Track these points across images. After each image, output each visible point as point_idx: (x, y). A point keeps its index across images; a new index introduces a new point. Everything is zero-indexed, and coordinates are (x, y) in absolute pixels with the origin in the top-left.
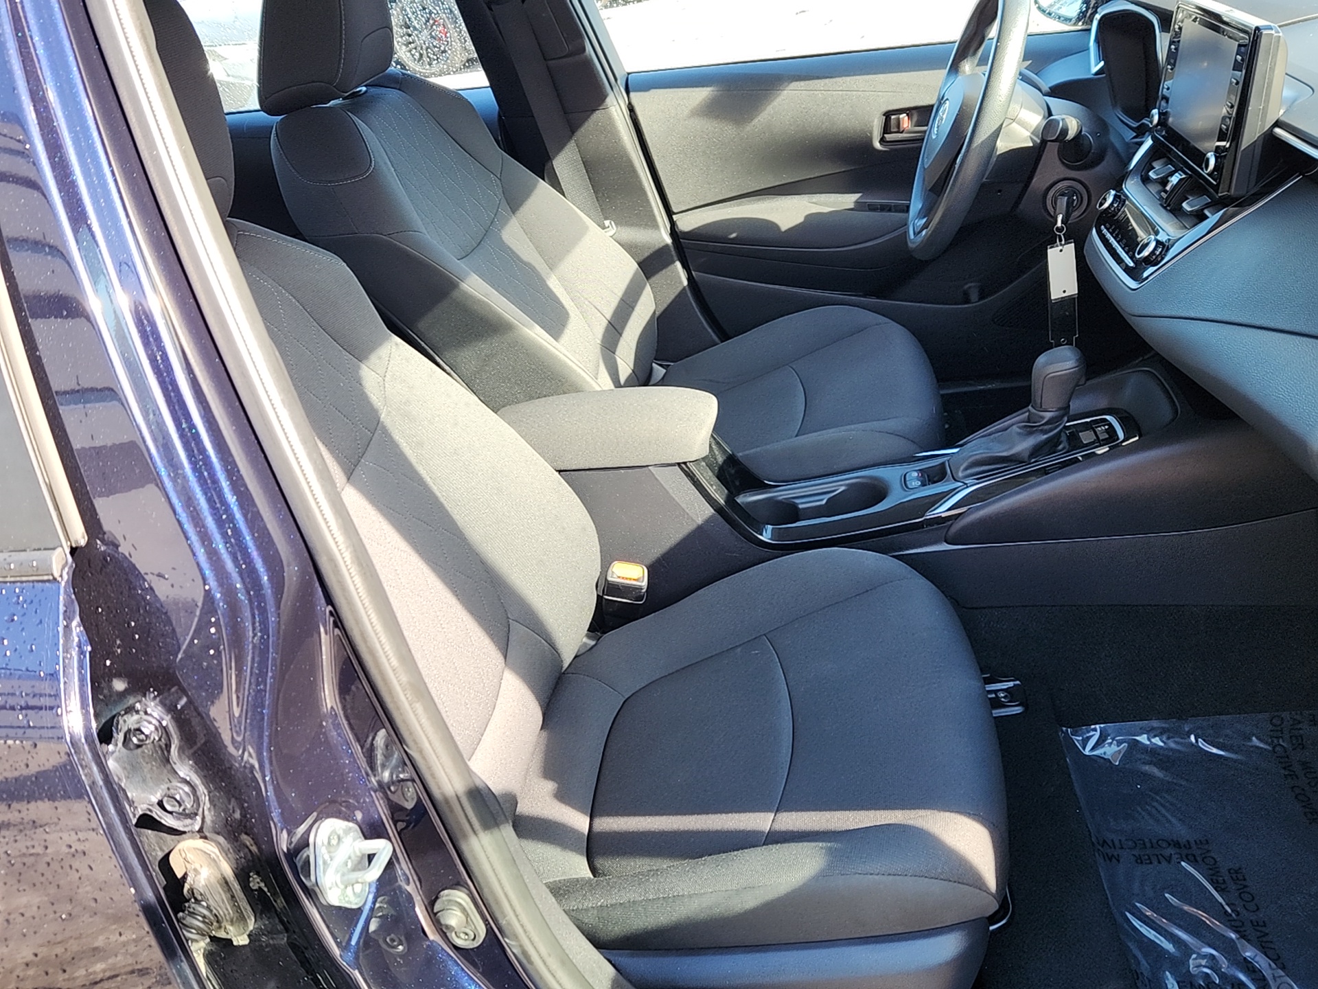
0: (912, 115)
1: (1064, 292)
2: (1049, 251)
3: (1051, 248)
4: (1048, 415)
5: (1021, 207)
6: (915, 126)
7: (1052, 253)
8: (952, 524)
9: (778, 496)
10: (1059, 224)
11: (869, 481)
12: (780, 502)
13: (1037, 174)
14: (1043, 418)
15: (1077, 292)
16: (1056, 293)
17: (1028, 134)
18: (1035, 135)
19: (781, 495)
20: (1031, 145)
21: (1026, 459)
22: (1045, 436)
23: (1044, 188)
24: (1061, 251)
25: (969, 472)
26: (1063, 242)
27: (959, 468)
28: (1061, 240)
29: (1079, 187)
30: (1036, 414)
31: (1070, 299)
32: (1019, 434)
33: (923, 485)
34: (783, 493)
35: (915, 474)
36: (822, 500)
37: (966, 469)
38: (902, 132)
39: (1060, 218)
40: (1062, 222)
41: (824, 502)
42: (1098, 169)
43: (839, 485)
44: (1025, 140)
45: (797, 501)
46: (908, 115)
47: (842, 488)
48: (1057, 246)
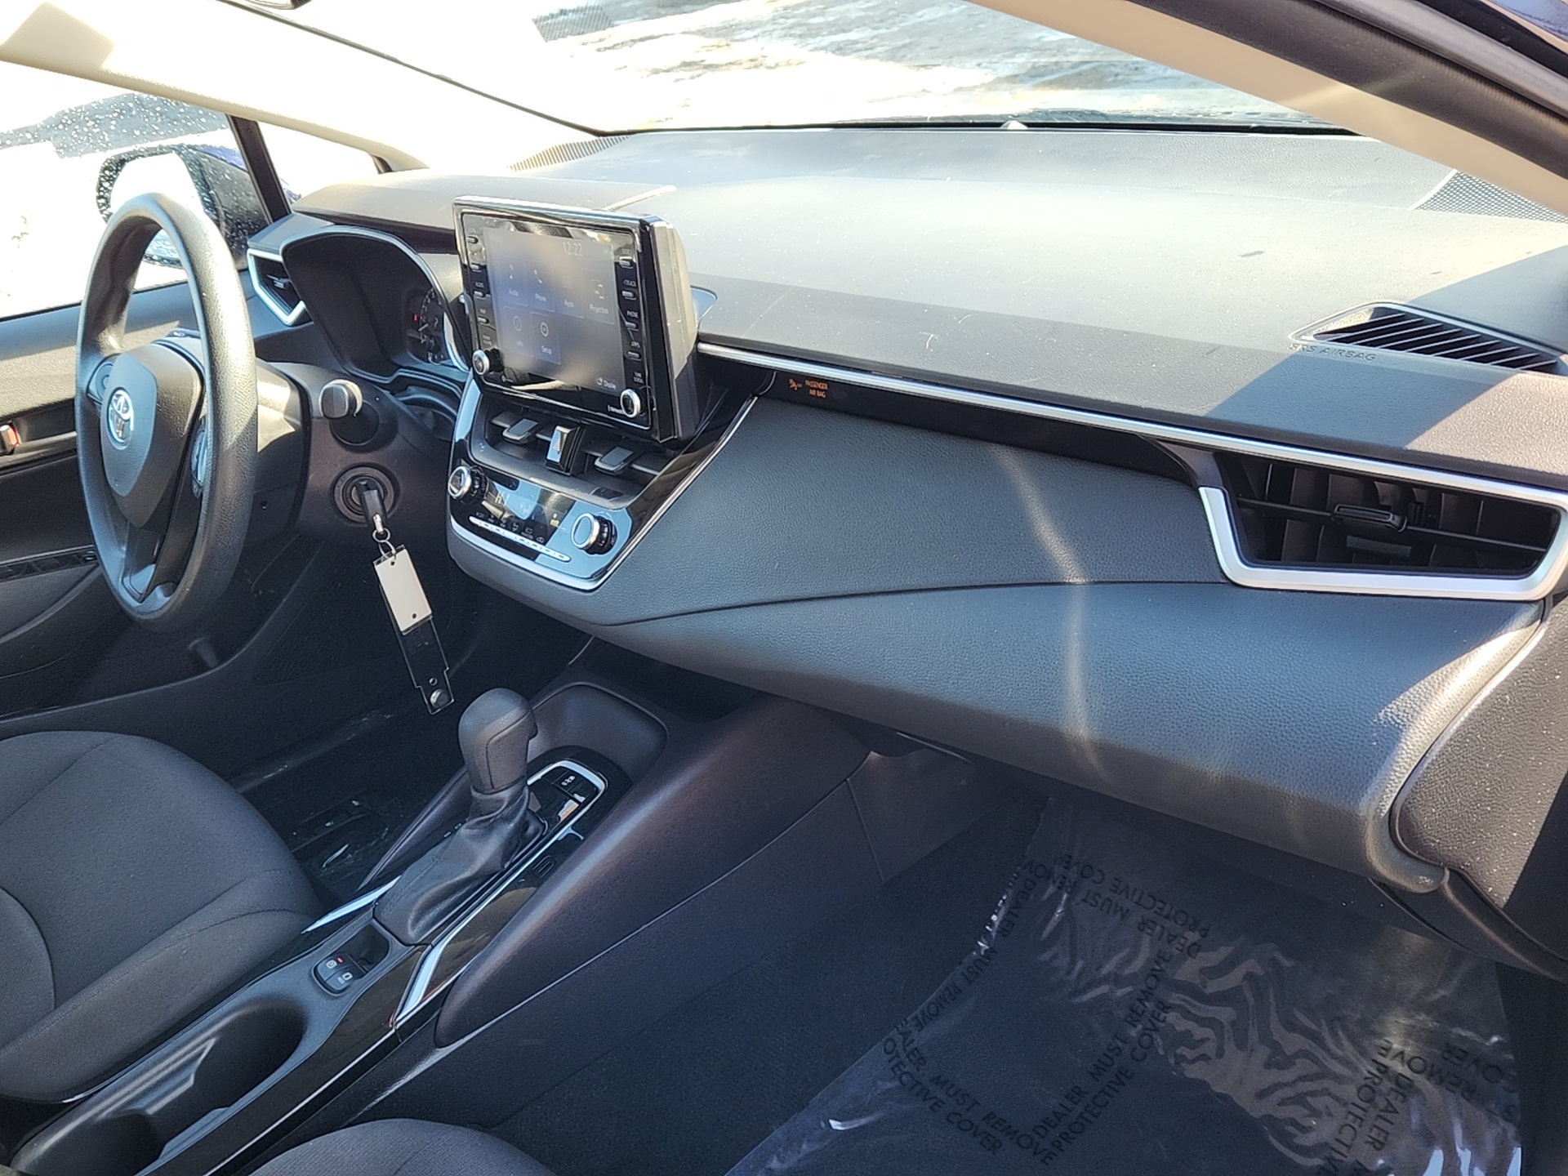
0: (18, 424)
1: (414, 616)
2: (377, 567)
3: (379, 562)
4: (506, 795)
5: (302, 517)
6: (29, 440)
7: (383, 569)
8: (438, 1015)
9: (97, 1115)
10: (380, 529)
11: (255, 1008)
12: (107, 1123)
13: (311, 467)
14: (501, 801)
15: (430, 612)
16: (404, 622)
17: (280, 416)
18: (290, 415)
19: (102, 1111)
20: (293, 430)
21: (500, 868)
22: (512, 825)
23: (328, 486)
24: (393, 563)
25: (422, 923)
26: (394, 551)
27: (406, 923)
28: (387, 550)
29: (376, 473)
30: (489, 800)
31: (425, 623)
32: (473, 837)
33: (358, 975)
34: (106, 1104)
35: (333, 964)
36: (186, 1080)
37: (417, 920)
38: (12, 453)
39: (378, 520)
40: (384, 526)
41: (191, 1082)
42: (396, 444)
43: (202, 1041)
44: (278, 425)
45: (139, 1106)
46: (11, 425)
47: (211, 1043)
48: (385, 559)
